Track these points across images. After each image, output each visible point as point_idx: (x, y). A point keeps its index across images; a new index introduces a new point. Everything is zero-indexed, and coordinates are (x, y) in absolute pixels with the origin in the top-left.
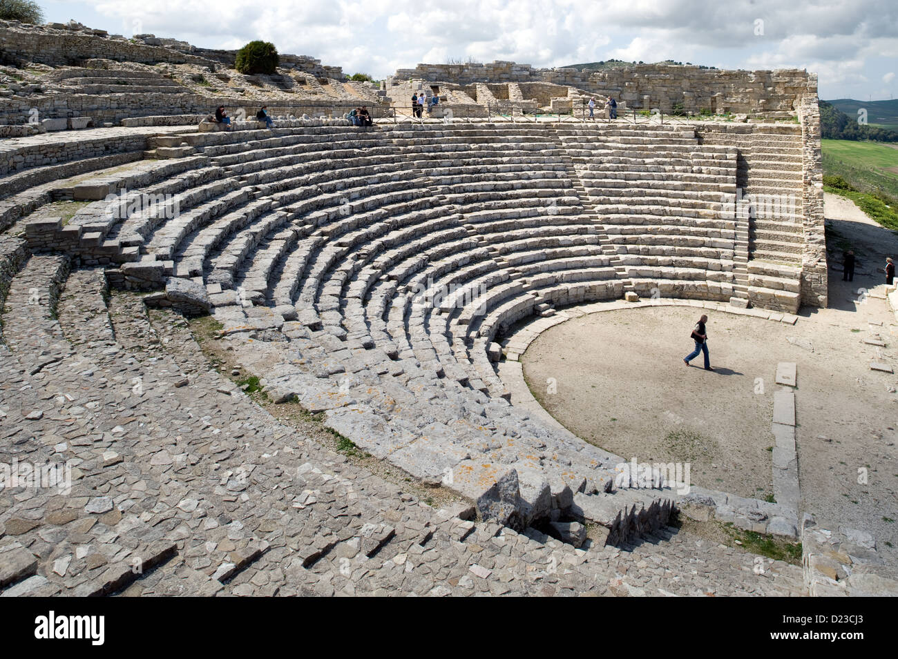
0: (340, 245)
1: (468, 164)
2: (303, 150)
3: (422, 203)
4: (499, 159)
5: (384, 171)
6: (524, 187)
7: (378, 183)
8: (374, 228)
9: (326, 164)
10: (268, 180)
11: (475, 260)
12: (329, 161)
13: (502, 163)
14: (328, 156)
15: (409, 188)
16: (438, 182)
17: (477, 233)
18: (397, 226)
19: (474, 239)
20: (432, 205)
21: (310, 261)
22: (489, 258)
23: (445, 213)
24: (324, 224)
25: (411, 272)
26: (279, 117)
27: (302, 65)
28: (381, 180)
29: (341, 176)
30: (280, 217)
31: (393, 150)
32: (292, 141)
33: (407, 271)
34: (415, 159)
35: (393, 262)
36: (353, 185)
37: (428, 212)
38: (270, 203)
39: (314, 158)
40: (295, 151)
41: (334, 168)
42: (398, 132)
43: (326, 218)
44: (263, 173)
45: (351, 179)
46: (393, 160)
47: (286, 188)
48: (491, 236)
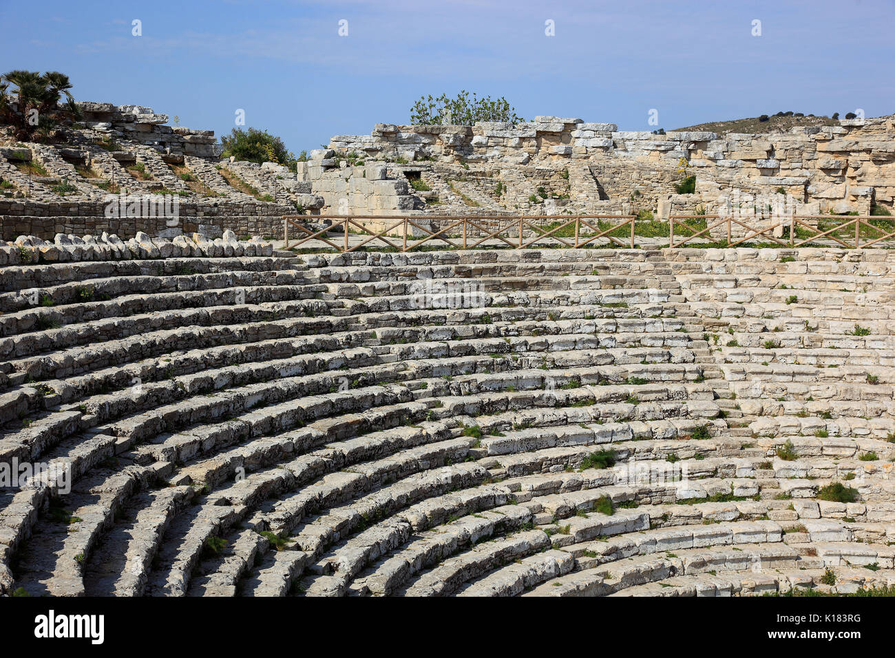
0: (227, 502)
1: (486, 334)
2: (141, 307)
3: (390, 416)
4: (551, 324)
5: (311, 349)
6: (603, 380)
7: (301, 375)
8: (298, 466)
9: (190, 337)
10: (70, 370)
11: (503, 528)
12: (197, 330)
13: (558, 331)
14: (195, 320)
15: (366, 383)
16: (426, 372)
17: (508, 476)
18: (341, 463)
19: (503, 488)
20: (415, 419)
21: (169, 536)
22: (531, 525)
23: (442, 435)
24: (191, 461)
25: (373, 555)
26: (87, 238)
27: (129, 127)
28: (307, 369)
29: (223, 360)
30: (101, 448)
31: (329, 306)
32: (117, 289)
33: (367, 554)
34: (375, 323)
35: (337, 535)
36: (252, 378)
37: (407, 432)
38: (78, 418)
39: (164, 325)
40: (124, 310)
41: (208, 345)
42: (340, 270)
43: (196, 447)
44: (58, 357)
45: (244, 368)
46: (330, 328)
47: (107, 386)
48: (536, 480)
